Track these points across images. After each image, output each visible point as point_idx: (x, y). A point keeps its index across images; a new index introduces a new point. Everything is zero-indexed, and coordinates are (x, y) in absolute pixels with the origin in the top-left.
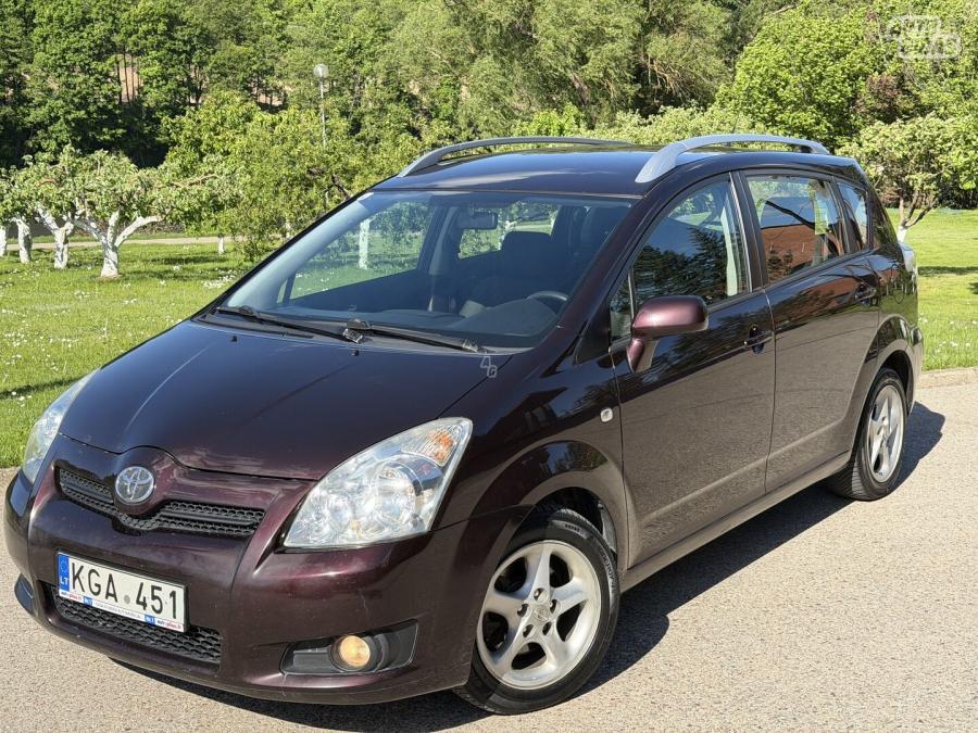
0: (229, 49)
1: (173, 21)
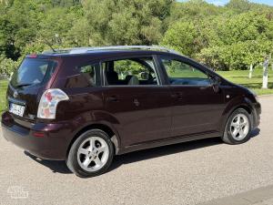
0: (22, 30)
1: (7, 22)
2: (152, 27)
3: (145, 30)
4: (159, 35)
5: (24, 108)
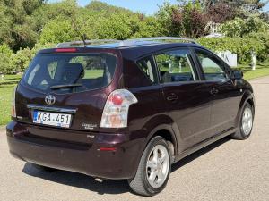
2: (25, 26)
3: (18, 28)
4: (33, 34)
5: (70, 116)
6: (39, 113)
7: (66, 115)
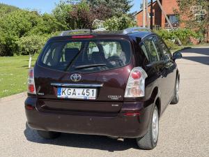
5: (95, 90)
6: (62, 89)
7: (91, 90)
